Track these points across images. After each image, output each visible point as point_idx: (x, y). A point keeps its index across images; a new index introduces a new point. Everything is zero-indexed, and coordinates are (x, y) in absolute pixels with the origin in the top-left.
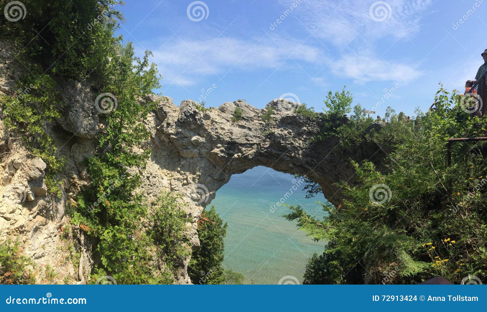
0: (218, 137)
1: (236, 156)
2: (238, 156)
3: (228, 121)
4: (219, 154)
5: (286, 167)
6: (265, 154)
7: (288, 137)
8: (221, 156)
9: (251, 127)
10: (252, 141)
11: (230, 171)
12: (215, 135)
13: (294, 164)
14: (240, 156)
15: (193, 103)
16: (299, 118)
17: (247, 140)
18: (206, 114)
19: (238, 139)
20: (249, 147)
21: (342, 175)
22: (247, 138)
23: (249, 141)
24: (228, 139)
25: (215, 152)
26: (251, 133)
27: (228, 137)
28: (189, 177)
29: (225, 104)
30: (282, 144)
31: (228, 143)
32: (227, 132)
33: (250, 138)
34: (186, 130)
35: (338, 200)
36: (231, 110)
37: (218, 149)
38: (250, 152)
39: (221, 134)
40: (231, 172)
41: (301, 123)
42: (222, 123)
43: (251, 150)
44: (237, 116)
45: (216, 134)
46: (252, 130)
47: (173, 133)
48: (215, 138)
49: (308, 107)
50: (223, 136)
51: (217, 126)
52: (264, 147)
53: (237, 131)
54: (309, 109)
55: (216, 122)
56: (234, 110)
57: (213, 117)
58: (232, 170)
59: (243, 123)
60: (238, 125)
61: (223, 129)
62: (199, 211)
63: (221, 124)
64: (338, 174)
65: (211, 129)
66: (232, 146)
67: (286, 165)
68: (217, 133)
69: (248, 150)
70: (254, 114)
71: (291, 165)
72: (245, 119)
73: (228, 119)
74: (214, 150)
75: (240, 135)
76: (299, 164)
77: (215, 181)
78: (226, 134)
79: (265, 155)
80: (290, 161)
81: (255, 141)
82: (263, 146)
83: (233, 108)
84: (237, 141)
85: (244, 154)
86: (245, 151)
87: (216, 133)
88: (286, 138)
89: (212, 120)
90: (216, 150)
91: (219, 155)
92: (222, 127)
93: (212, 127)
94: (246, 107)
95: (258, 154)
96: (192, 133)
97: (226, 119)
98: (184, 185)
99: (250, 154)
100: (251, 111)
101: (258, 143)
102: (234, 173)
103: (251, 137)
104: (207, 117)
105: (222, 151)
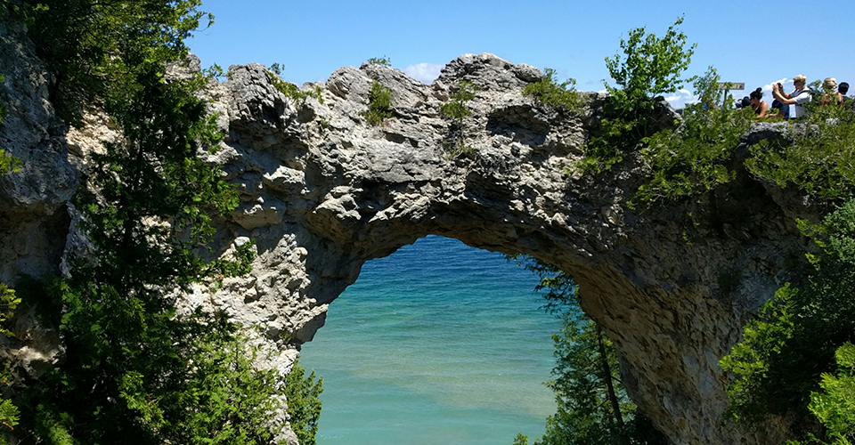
0: (339, 167)
1: (381, 215)
2: (388, 214)
3: (357, 122)
4: (340, 213)
5: (500, 237)
6: (453, 207)
7: (512, 164)
8: (345, 216)
9: (416, 138)
10: (419, 174)
11: (361, 253)
12: (330, 163)
13: (520, 231)
14: (392, 215)
15: (266, 75)
16: (540, 110)
17: (408, 171)
18: (305, 107)
19: (389, 171)
20: (412, 191)
21: (642, 258)
22: (407, 166)
23: (412, 175)
24: (361, 172)
25: (331, 207)
26: (418, 155)
27: (361, 168)
28: (260, 279)
29: (341, 74)
30: (498, 181)
31: (363, 182)
32: (359, 155)
33: (415, 169)
34: (250, 151)
35: (621, 317)
36: (361, 90)
37: (338, 200)
38: (416, 203)
39: (344, 160)
40: (365, 255)
41: (543, 123)
42: (343, 130)
43: (418, 197)
44: (380, 109)
45: (333, 160)
46: (419, 145)
47: (219, 161)
48: (329, 172)
49: (558, 80)
50: (350, 165)
51: (334, 139)
52: (450, 191)
53: (383, 147)
54: (564, 85)
55: (332, 128)
56: (367, 89)
57: (322, 114)
58: (368, 251)
59: (395, 126)
60: (385, 132)
61: (348, 145)
62: (288, 362)
63: (341, 133)
64: (633, 255)
65: (319, 146)
66: (374, 190)
67: (500, 231)
68: (335, 156)
69: (411, 199)
70: (417, 100)
71: (512, 234)
72: (399, 116)
73: (357, 117)
74: (327, 202)
75: (390, 161)
76: (534, 229)
77: (325, 282)
78: (357, 158)
79: (453, 210)
80: (512, 223)
81: (428, 173)
82: (448, 187)
83: (364, 83)
84: (386, 177)
85: (403, 209)
86: (403, 200)
87: (332, 157)
88: (507, 165)
89: (319, 122)
90: (331, 203)
91: (341, 216)
92: (346, 139)
93: (322, 141)
94: (396, 79)
95: (434, 207)
96: (266, 159)
97: (351, 118)
98: (248, 300)
99: (416, 210)
100: (409, 92)
101: (434, 179)
102: (370, 257)
103: (417, 163)
104: (306, 114)
105: (348, 206)
